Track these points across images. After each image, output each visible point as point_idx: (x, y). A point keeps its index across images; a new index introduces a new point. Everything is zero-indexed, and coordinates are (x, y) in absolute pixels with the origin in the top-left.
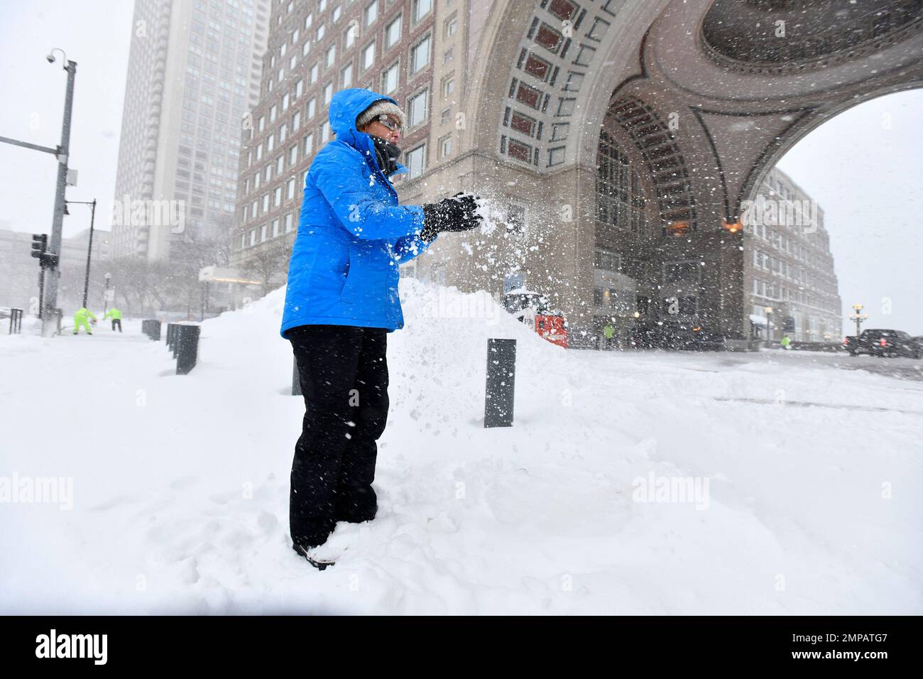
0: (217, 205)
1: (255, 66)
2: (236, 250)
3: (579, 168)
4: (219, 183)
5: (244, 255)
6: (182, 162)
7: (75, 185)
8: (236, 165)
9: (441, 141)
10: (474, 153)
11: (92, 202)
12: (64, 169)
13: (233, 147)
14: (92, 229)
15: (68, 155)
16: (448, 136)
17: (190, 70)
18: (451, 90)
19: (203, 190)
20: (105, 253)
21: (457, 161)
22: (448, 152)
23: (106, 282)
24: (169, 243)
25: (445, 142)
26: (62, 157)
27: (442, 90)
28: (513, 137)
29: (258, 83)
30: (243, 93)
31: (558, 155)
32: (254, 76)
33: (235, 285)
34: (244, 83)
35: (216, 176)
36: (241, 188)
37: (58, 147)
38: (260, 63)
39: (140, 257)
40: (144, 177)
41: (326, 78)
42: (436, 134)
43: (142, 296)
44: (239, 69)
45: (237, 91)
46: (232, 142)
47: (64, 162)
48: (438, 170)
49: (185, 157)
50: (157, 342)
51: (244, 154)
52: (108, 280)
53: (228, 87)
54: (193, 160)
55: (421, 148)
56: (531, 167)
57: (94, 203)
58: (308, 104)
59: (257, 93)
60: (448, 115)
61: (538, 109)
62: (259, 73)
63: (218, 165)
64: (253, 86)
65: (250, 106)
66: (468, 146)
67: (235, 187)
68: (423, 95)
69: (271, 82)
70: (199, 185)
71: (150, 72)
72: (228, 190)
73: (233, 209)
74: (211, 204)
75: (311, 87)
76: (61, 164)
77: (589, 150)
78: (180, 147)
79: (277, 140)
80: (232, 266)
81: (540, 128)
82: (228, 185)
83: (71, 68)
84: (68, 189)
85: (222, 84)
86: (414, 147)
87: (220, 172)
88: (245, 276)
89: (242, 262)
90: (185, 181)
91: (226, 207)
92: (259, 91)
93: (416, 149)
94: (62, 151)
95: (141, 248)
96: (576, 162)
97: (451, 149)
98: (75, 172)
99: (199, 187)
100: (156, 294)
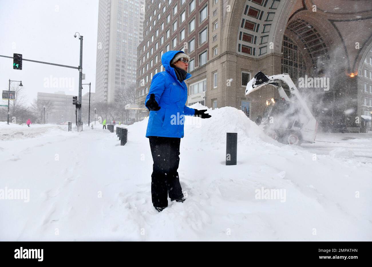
0: (130, 80)
1: (141, 26)
2: (137, 97)
3: (273, 55)
4: (130, 72)
5: (140, 99)
6: (118, 65)
7: (85, 79)
8: (136, 65)
9: (213, 49)
10: (227, 53)
11: (89, 83)
12: (81, 74)
13: (134, 58)
14: (90, 93)
15: (82, 69)
16: (216, 46)
17: (118, 31)
18: (217, 27)
19: (125, 75)
20: (94, 100)
21: (220, 57)
22: (216, 53)
23: (95, 111)
24: (114, 96)
25: (215, 49)
26: (80, 70)
27: (213, 28)
28: (243, 44)
29: (142, 32)
30: (137, 37)
31: (263, 50)
32: (141, 30)
33: (137, 110)
34: (137, 33)
35: (129, 70)
36: (138, 73)
37: (79, 66)
38: (142, 24)
39: (105, 102)
40: (105, 72)
41: (167, 28)
42: (211, 46)
43: (106, 116)
44: (135, 28)
45: (135, 36)
46: (134, 56)
47: (81, 71)
48: (213, 61)
49: (118, 64)
50: (113, 133)
51: (139, 60)
52: (95, 110)
53: (132, 35)
54: (121, 64)
55: (206, 53)
56: (252, 56)
57: (90, 84)
58: (161, 39)
59: (142, 36)
60: (216, 38)
61: (254, 31)
62: (142, 28)
63: (130, 65)
64: (140, 34)
65: (140, 41)
66: (224, 50)
67: (136, 73)
68: (205, 31)
69: (147, 32)
70: (123, 73)
71: (105, 33)
72: (134, 74)
73: (135, 81)
74: (128, 80)
75: (162, 32)
76: (80, 72)
77: (278, 46)
78: (116, 60)
79: (150, 54)
80: (136, 103)
81: (255, 39)
82: (133, 73)
83: (81, 38)
84: (83, 80)
85: (129, 34)
86: (202, 52)
87: (130, 68)
88: (141, 107)
89: (140, 101)
90: (118, 72)
91: (133, 81)
92: (143, 35)
93: (203, 53)
94: (80, 68)
95: (105, 98)
96: (272, 52)
97: (218, 52)
98: (85, 75)
99: (123, 74)
100: (111, 115)
